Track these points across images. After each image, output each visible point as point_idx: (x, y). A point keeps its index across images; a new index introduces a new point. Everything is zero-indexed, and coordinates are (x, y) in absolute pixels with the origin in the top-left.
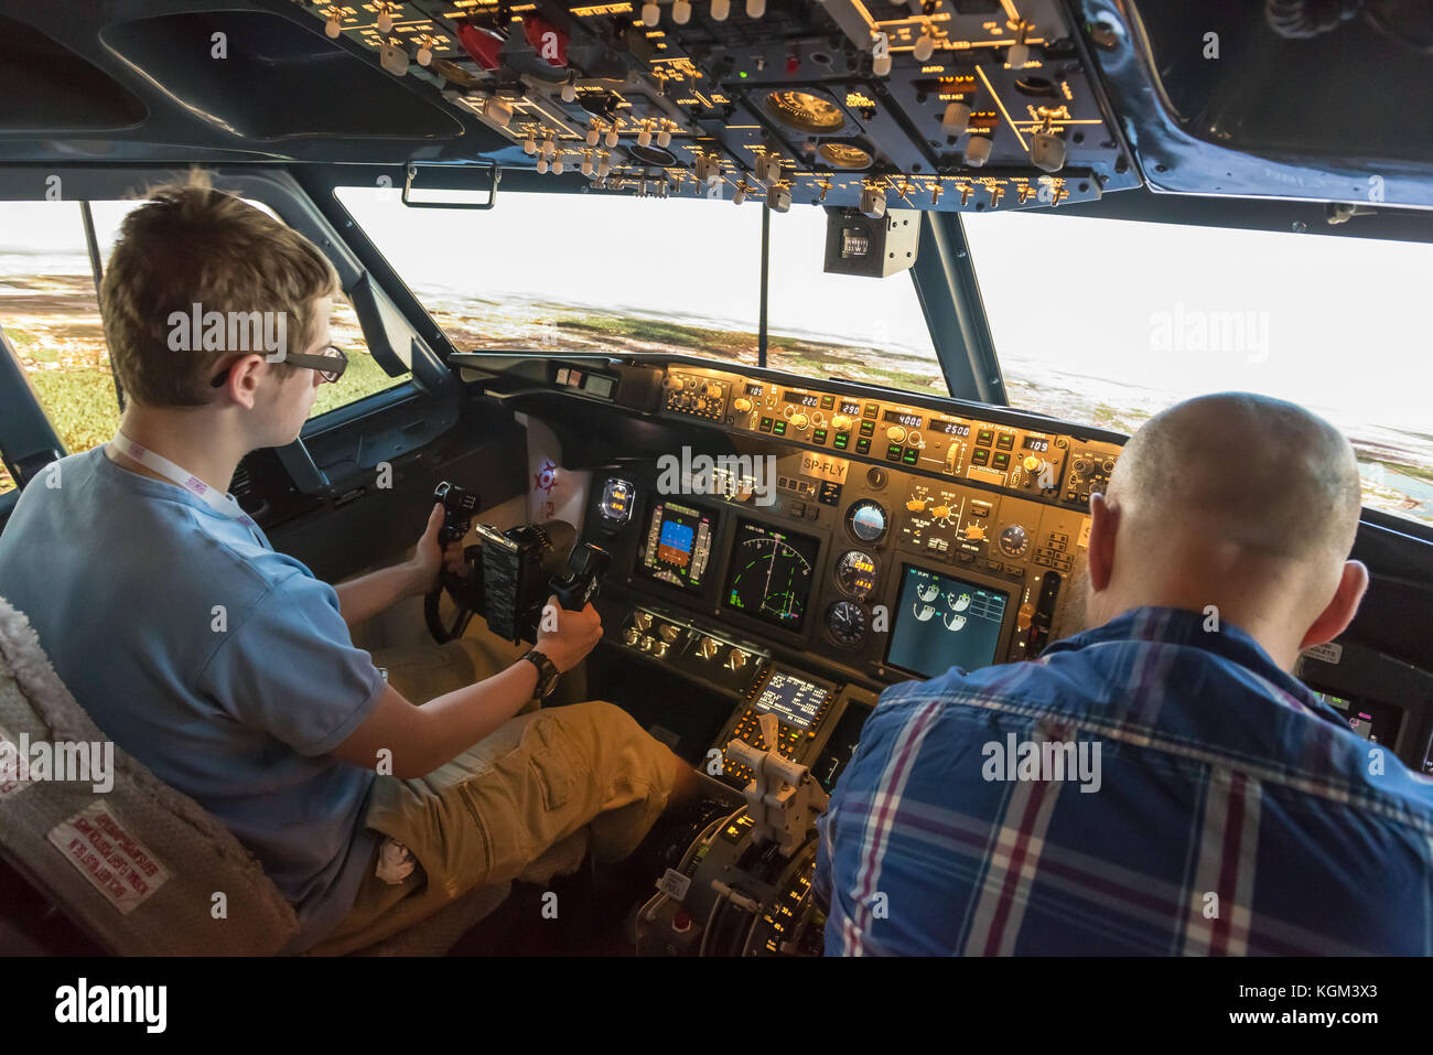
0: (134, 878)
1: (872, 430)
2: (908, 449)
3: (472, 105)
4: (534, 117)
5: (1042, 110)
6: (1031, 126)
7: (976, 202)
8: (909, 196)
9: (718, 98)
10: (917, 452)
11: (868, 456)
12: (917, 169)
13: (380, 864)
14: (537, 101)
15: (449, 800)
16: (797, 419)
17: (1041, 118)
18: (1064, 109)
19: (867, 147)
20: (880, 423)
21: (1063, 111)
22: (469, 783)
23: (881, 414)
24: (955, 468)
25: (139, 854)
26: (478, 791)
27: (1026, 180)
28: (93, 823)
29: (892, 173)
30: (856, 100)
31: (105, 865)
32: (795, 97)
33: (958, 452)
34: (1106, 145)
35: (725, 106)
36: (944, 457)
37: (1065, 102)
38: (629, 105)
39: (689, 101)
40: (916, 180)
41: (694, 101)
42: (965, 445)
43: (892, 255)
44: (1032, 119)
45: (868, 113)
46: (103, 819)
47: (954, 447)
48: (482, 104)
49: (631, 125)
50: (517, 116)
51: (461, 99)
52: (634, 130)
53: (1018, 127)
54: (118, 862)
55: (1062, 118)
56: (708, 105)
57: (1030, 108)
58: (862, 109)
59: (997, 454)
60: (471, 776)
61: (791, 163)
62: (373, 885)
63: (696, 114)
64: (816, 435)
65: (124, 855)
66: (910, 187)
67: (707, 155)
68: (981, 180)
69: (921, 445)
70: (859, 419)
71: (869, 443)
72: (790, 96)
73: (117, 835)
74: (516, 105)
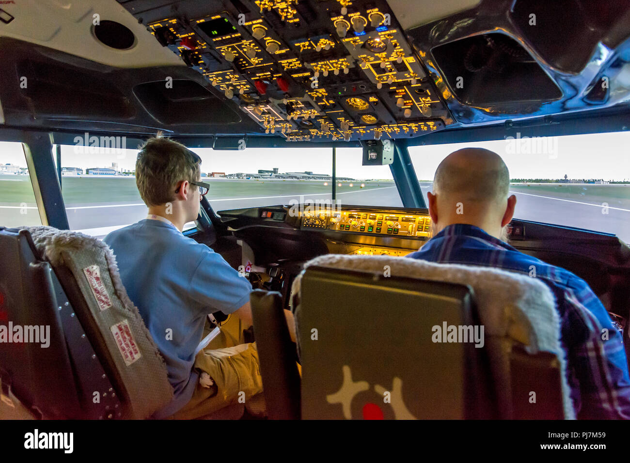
0: (131, 353)
1: (381, 224)
2: (394, 229)
3: (248, 110)
4: (269, 112)
5: (423, 99)
6: (421, 104)
7: (410, 134)
8: (389, 133)
9: (331, 102)
10: (398, 229)
11: (381, 233)
12: (391, 122)
13: (201, 378)
14: (272, 107)
15: (224, 361)
16: (354, 222)
17: (423, 101)
18: (429, 98)
19: (376, 117)
20: (384, 221)
21: (429, 99)
22: (231, 357)
23: (384, 218)
24: (412, 233)
25: (133, 344)
26: (234, 360)
27: (423, 123)
28: (123, 327)
29: (383, 125)
30: (372, 99)
31: (123, 345)
32: (354, 100)
33: (412, 227)
34: (443, 109)
35: (333, 104)
36: (407, 230)
37: (429, 96)
38: (303, 106)
39: (322, 103)
40: (391, 127)
41: (324, 103)
42: (414, 225)
43: (385, 158)
44: (421, 102)
45: (377, 102)
46: (126, 327)
47: (411, 226)
48: (253, 109)
49: (302, 113)
50: (264, 113)
51: (245, 108)
52: (302, 115)
53: (418, 104)
54: (127, 345)
55: (429, 101)
56: (328, 104)
57: (420, 98)
58: (374, 102)
59: (426, 226)
60: (231, 355)
61: (352, 124)
62: (199, 386)
63: (324, 108)
64: (361, 228)
65: (129, 343)
66: (389, 130)
67: (325, 123)
68: (410, 125)
69: (399, 227)
70: (376, 221)
71: (381, 228)
72: (352, 100)
73: (129, 335)
74: (264, 109)
